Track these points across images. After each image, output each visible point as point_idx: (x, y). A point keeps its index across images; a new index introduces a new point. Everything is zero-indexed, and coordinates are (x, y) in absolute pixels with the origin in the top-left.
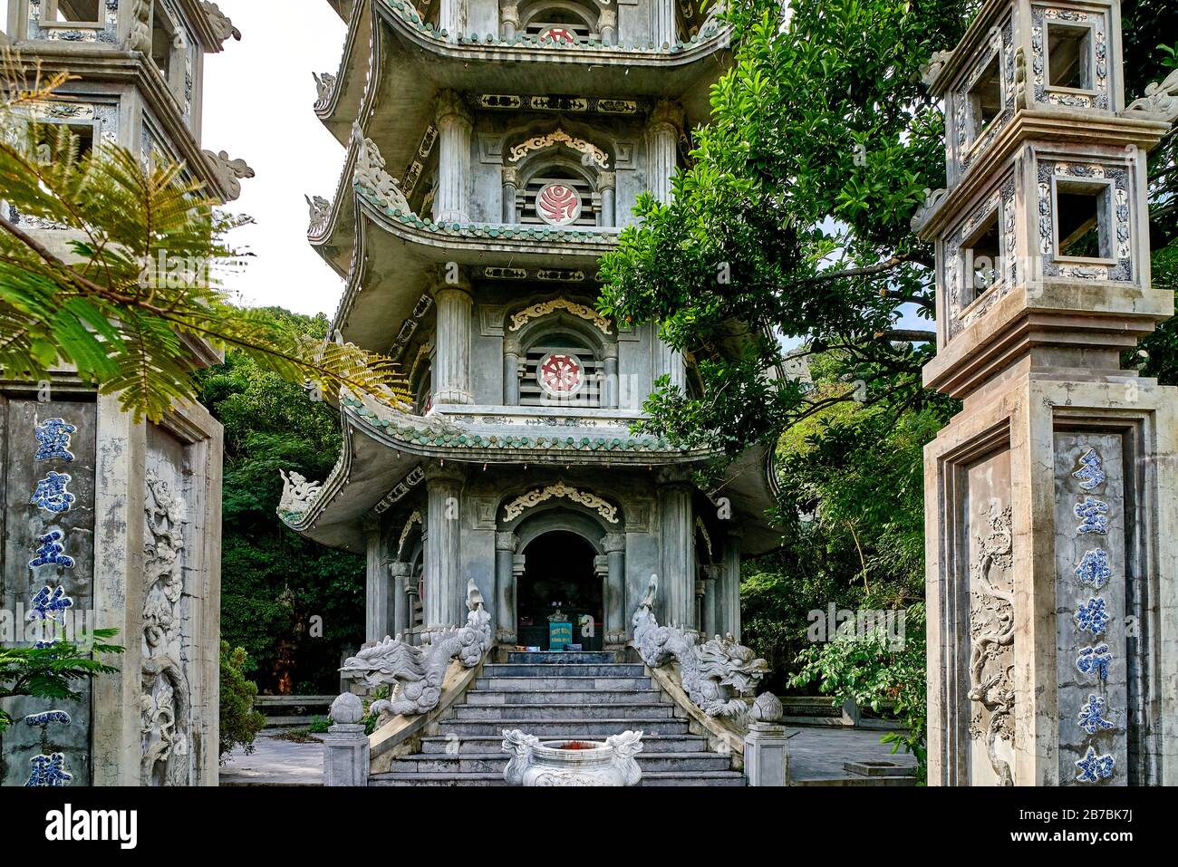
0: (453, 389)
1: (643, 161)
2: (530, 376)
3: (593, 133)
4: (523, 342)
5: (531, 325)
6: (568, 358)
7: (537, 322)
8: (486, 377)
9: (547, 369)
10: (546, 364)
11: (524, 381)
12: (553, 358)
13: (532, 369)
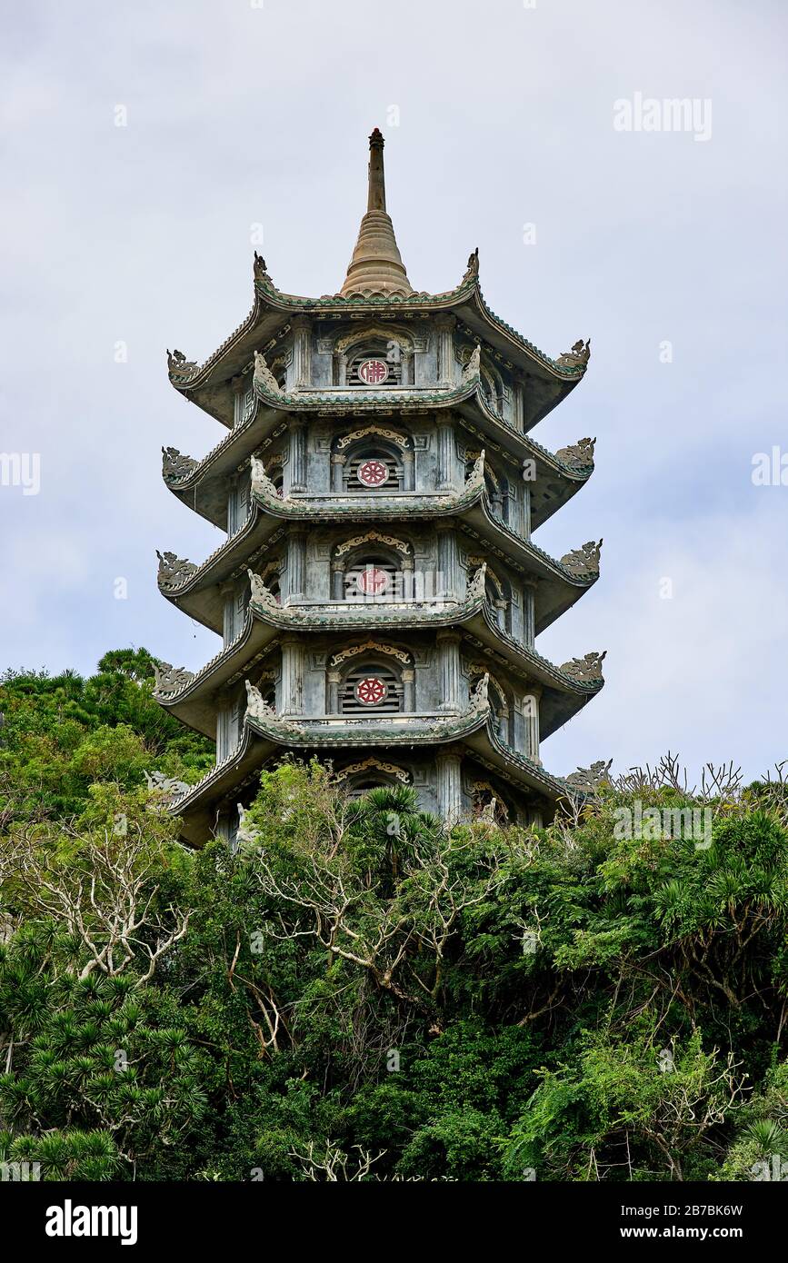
1: (434, 779)
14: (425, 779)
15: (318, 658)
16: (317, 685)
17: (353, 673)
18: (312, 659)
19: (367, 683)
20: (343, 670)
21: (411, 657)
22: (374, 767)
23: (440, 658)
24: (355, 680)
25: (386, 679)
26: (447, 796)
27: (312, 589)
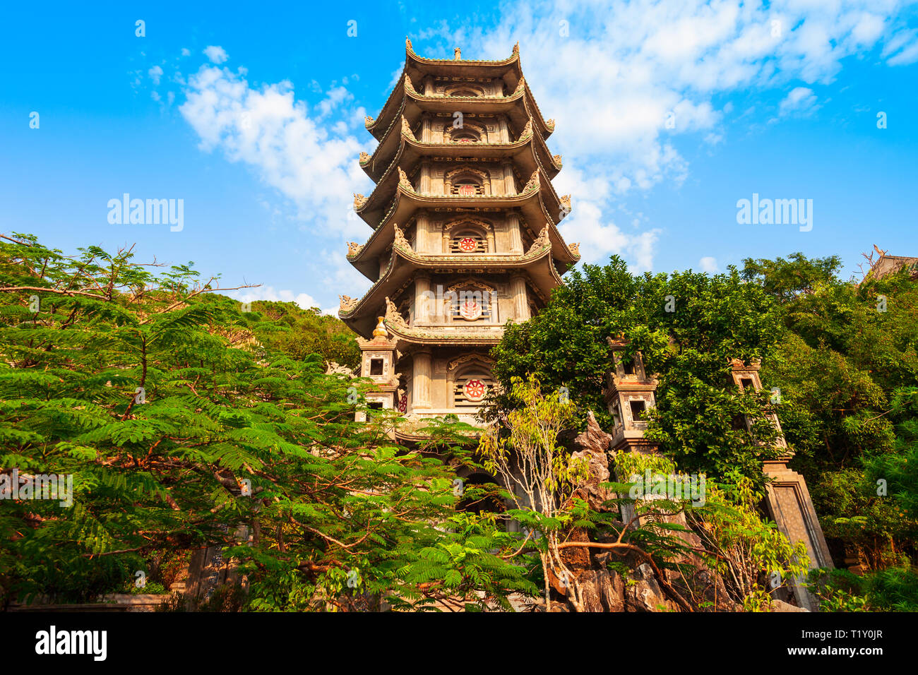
0: (422, 401)
1: (510, 292)
2: (460, 390)
3: (486, 282)
4: (456, 374)
5: (460, 367)
6: (478, 381)
7: (463, 366)
8: (438, 393)
9: (468, 386)
10: (467, 384)
11: (457, 393)
12: (471, 381)
13: (460, 387)
14: (504, 293)
15: (438, 224)
16: (437, 238)
17: (457, 235)
18: (434, 225)
19: (466, 240)
20: (451, 233)
21: (492, 227)
22: (472, 285)
23: (509, 226)
24: (459, 239)
25: (477, 239)
26: (520, 302)
27: (434, 191)
